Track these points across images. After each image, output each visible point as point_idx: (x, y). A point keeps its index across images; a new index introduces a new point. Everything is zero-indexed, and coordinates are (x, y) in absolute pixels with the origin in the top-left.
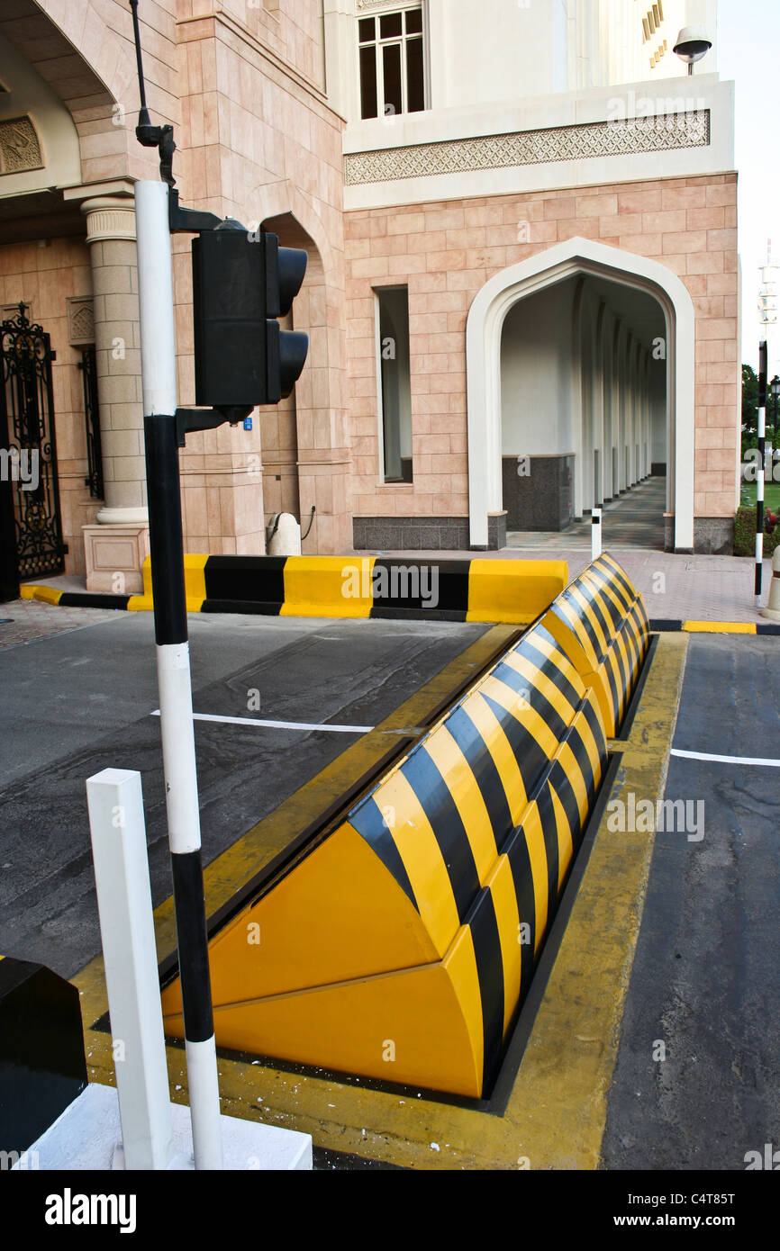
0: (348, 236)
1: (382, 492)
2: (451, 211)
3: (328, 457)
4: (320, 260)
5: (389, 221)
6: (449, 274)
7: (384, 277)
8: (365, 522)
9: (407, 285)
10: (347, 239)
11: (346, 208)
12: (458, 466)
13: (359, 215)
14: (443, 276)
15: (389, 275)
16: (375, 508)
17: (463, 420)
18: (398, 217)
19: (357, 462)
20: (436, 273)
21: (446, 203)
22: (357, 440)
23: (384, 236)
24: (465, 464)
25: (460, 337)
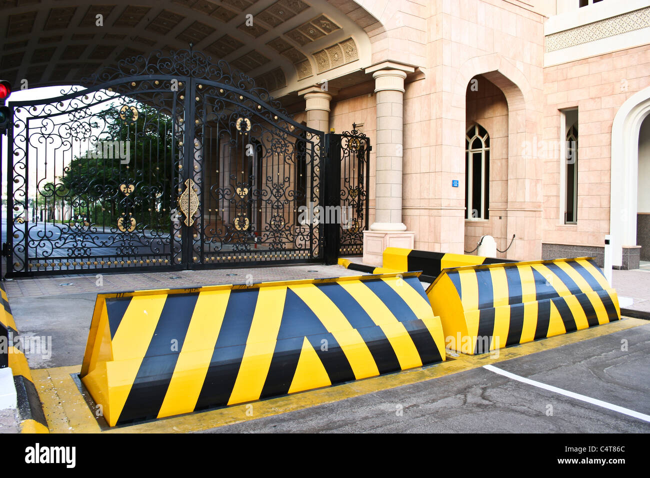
0: (545, 81)
1: (559, 229)
2: (606, 60)
3: (523, 207)
4: (522, 95)
5: (568, 70)
6: (602, 98)
7: (565, 103)
8: (549, 246)
9: (577, 107)
10: (545, 83)
11: (545, 65)
12: (604, 216)
13: (552, 69)
14: (599, 100)
15: (568, 102)
16: (555, 238)
17: (609, 187)
18: (574, 68)
19: (546, 210)
20: (595, 98)
21: (602, 56)
22: (546, 197)
23: (566, 79)
24: (609, 214)
25: (608, 136)
